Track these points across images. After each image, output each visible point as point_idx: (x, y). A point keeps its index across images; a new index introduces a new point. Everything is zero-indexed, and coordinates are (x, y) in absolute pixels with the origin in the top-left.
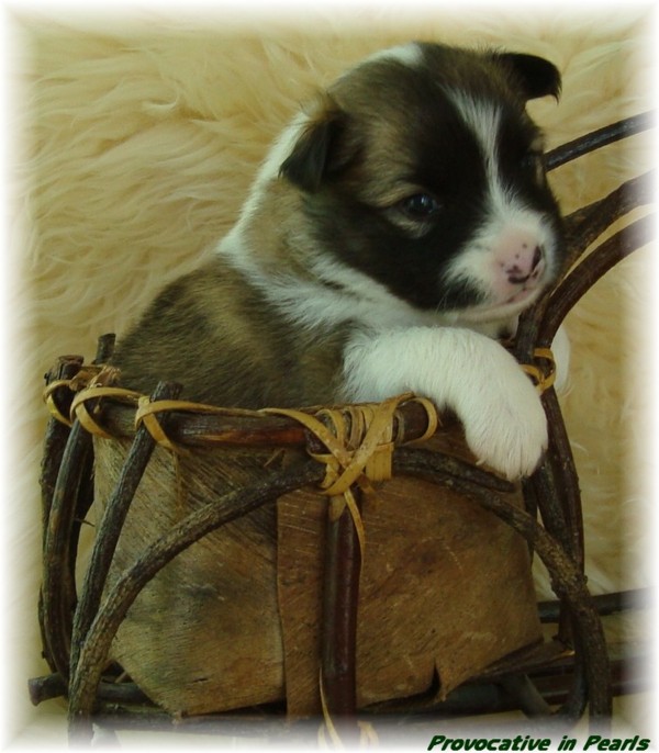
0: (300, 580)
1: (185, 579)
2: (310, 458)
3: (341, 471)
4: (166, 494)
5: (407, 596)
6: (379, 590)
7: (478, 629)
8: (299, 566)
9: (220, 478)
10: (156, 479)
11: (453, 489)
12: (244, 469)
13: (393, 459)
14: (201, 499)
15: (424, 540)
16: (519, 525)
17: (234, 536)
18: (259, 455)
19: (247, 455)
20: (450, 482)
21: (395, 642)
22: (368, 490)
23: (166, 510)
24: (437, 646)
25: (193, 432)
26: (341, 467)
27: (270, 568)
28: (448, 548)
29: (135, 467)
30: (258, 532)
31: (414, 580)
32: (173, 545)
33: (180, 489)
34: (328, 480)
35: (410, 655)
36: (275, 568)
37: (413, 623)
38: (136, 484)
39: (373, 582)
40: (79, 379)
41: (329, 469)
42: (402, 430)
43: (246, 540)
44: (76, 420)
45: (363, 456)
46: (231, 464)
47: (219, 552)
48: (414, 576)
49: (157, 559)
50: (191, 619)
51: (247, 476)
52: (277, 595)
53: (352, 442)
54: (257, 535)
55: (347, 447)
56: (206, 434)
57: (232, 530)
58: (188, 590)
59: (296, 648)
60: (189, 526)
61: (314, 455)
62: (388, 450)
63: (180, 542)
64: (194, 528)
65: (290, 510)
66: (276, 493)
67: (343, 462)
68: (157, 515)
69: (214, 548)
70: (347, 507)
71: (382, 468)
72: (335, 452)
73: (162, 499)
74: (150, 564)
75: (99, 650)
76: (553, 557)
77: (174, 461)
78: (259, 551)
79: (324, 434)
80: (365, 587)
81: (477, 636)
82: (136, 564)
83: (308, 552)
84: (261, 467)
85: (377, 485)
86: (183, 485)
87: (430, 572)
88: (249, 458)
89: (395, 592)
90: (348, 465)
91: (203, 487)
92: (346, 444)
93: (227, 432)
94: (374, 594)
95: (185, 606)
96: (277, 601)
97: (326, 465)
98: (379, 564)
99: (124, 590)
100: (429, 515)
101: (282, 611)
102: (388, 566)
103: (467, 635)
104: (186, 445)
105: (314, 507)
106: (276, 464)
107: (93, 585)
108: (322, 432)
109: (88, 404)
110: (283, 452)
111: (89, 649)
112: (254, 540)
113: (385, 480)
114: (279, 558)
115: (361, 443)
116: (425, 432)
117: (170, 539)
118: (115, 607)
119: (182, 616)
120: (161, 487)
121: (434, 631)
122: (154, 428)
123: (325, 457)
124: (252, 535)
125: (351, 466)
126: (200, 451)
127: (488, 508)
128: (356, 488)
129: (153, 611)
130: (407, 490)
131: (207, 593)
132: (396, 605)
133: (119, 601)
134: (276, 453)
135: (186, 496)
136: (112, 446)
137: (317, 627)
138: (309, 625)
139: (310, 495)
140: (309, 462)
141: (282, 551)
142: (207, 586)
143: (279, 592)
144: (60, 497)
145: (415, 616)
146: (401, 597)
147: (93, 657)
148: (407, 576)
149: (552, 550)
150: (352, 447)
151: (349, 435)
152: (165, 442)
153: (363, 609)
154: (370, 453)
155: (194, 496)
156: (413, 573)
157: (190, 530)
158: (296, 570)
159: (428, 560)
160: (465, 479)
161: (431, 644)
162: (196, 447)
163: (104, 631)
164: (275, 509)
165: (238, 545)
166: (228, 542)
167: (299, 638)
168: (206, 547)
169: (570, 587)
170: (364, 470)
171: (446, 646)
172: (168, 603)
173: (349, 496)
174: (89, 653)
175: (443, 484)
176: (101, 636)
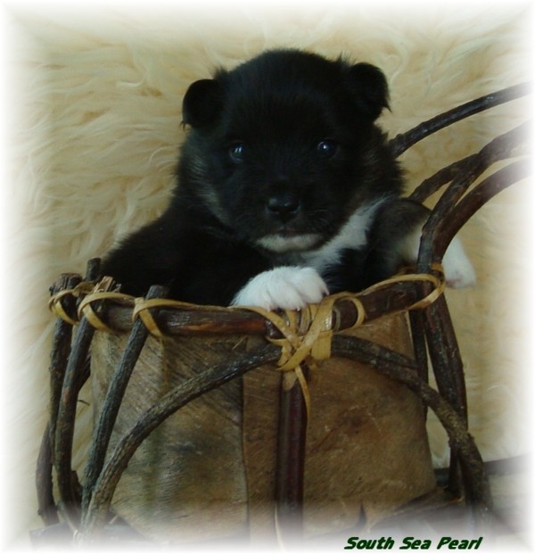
0: (260, 438)
1: (171, 438)
2: (269, 342)
3: (293, 352)
4: (154, 374)
5: (341, 451)
6: (320, 446)
7: (393, 478)
8: (260, 427)
9: (197, 360)
10: (146, 362)
11: (376, 367)
12: (216, 352)
13: (332, 343)
14: (183, 376)
15: (353, 408)
16: (425, 395)
17: (208, 404)
18: (228, 341)
19: (219, 341)
20: (374, 362)
21: (332, 486)
22: (313, 367)
23: (155, 385)
24: (363, 489)
25: (178, 324)
26: (293, 348)
27: (237, 428)
28: (370, 414)
29: (133, 351)
30: (228, 401)
31: (346, 438)
32: (165, 410)
33: (166, 369)
34: (283, 359)
35: (344, 497)
36: (242, 428)
37: (345, 472)
38: (133, 365)
39: (315, 439)
40: (81, 288)
41: (284, 350)
42: (338, 321)
43: (218, 407)
44: (83, 319)
45: (309, 340)
46: (207, 349)
47: (197, 417)
48: (346, 435)
49: (153, 420)
50: (175, 470)
51: (219, 358)
52: (243, 450)
53: (302, 329)
54: (227, 403)
55: (298, 333)
56: (189, 325)
57: (207, 400)
58: (172, 447)
59: (257, 491)
60: (177, 395)
61: (272, 340)
62: (328, 335)
63: (170, 408)
64: (181, 396)
65: (253, 383)
66: (243, 369)
67: (295, 345)
68: (147, 390)
69: (193, 414)
70: (297, 380)
71: (323, 350)
72: (290, 337)
73: (150, 377)
74: (147, 424)
75: (107, 492)
76: (451, 420)
77: (161, 347)
78: (228, 416)
79: (281, 324)
80: (309, 444)
81: (392, 483)
82: (136, 425)
83: (267, 415)
84: (230, 351)
85: (320, 364)
86: (168, 366)
87: (357, 432)
88: (221, 344)
89: (331, 448)
90: (299, 346)
91: (184, 367)
92: (297, 331)
93: (205, 323)
94: (316, 449)
95: (170, 460)
96: (243, 454)
97: (281, 347)
98: (321, 425)
99: (127, 445)
100: (356, 388)
101: (247, 462)
102: (326, 427)
103: (385, 482)
104: (172, 335)
105: (272, 380)
106: (242, 348)
107: (101, 442)
108: (279, 322)
109: (93, 304)
110: (247, 339)
111: (99, 492)
112: (225, 407)
113: (325, 360)
114: (245, 420)
115: (309, 330)
116: (355, 323)
117: (163, 405)
118: (120, 458)
119: (168, 468)
120: (150, 368)
121: (360, 479)
122: (148, 320)
123: (281, 341)
124: (223, 403)
125: (301, 348)
126: (182, 339)
127: (402, 382)
128: (304, 365)
129: (144, 465)
130: (341, 368)
131: (188, 449)
132: (332, 457)
133: (123, 453)
134: (242, 340)
135: (170, 375)
136: (109, 339)
137: (273, 474)
138: (268, 473)
139: (268, 371)
140: (268, 346)
141: (246, 415)
142: (187, 443)
143: (245, 448)
144: (71, 377)
145: (346, 467)
146: (337, 451)
147: (102, 497)
148: (340, 435)
149: (450, 415)
150: (301, 334)
151: (299, 324)
152: (156, 332)
153: (308, 460)
154: (315, 336)
155: (178, 374)
156: (345, 433)
157: (178, 398)
158: (257, 430)
159: (356, 424)
160: (386, 360)
161: (359, 489)
162: (179, 335)
163: (111, 477)
164: (241, 383)
165: (213, 412)
166: (204, 408)
167: (260, 483)
168: (187, 413)
169: (464, 444)
170: (311, 351)
171: (370, 491)
172: (156, 459)
173: (299, 371)
174: (100, 494)
175: (369, 363)
176: (109, 481)
